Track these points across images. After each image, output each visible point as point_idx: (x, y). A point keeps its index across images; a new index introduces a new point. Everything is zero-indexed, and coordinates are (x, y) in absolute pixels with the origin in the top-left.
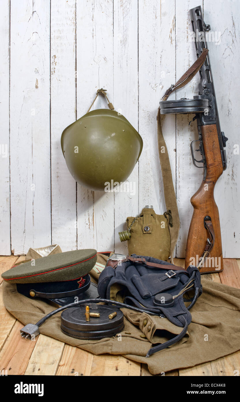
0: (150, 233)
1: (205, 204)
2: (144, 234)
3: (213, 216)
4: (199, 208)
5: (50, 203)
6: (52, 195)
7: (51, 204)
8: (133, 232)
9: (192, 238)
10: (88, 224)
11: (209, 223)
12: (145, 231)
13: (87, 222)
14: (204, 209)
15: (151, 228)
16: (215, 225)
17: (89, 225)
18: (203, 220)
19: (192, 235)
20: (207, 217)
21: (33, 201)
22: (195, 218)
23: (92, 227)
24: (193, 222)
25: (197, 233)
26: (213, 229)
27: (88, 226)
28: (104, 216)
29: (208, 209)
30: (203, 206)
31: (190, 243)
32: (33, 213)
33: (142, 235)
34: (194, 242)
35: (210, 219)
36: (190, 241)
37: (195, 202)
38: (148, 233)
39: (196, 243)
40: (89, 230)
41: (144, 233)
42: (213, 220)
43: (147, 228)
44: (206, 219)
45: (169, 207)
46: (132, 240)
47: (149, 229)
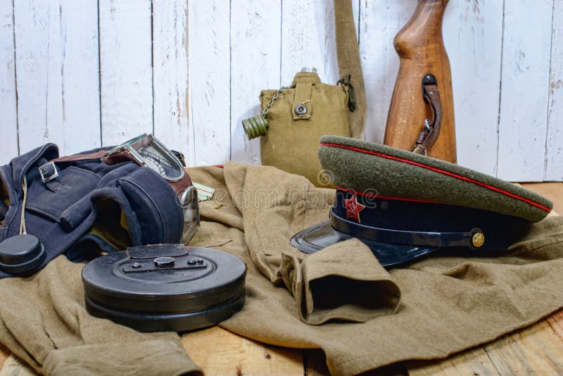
0: (307, 119)
1: (424, 48)
2: (295, 120)
3: (441, 76)
4: (413, 57)
5: (98, 71)
6: (101, 51)
7: (100, 72)
8: (271, 118)
9: (395, 122)
10: (177, 114)
11: (431, 90)
12: (298, 114)
13: (175, 110)
14: (422, 59)
15: (310, 108)
16: (445, 96)
17: (179, 116)
18: (420, 83)
19: (396, 117)
20: (428, 77)
21: (63, 66)
22: (403, 78)
23: (184, 120)
24: (400, 89)
25: (407, 111)
26: (439, 100)
27: (175, 118)
28: (209, 97)
29: (431, 59)
30: (420, 51)
31: (392, 134)
32: (63, 93)
33: (290, 124)
34: (401, 131)
35: (433, 82)
36: (394, 128)
37: (403, 42)
38: (304, 119)
39: (405, 133)
40: (179, 126)
41: (295, 118)
42: (440, 84)
43: (302, 108)
44: (427, 81)
45: (344, 68)
46: (271, 135)
47: (305, 111)
